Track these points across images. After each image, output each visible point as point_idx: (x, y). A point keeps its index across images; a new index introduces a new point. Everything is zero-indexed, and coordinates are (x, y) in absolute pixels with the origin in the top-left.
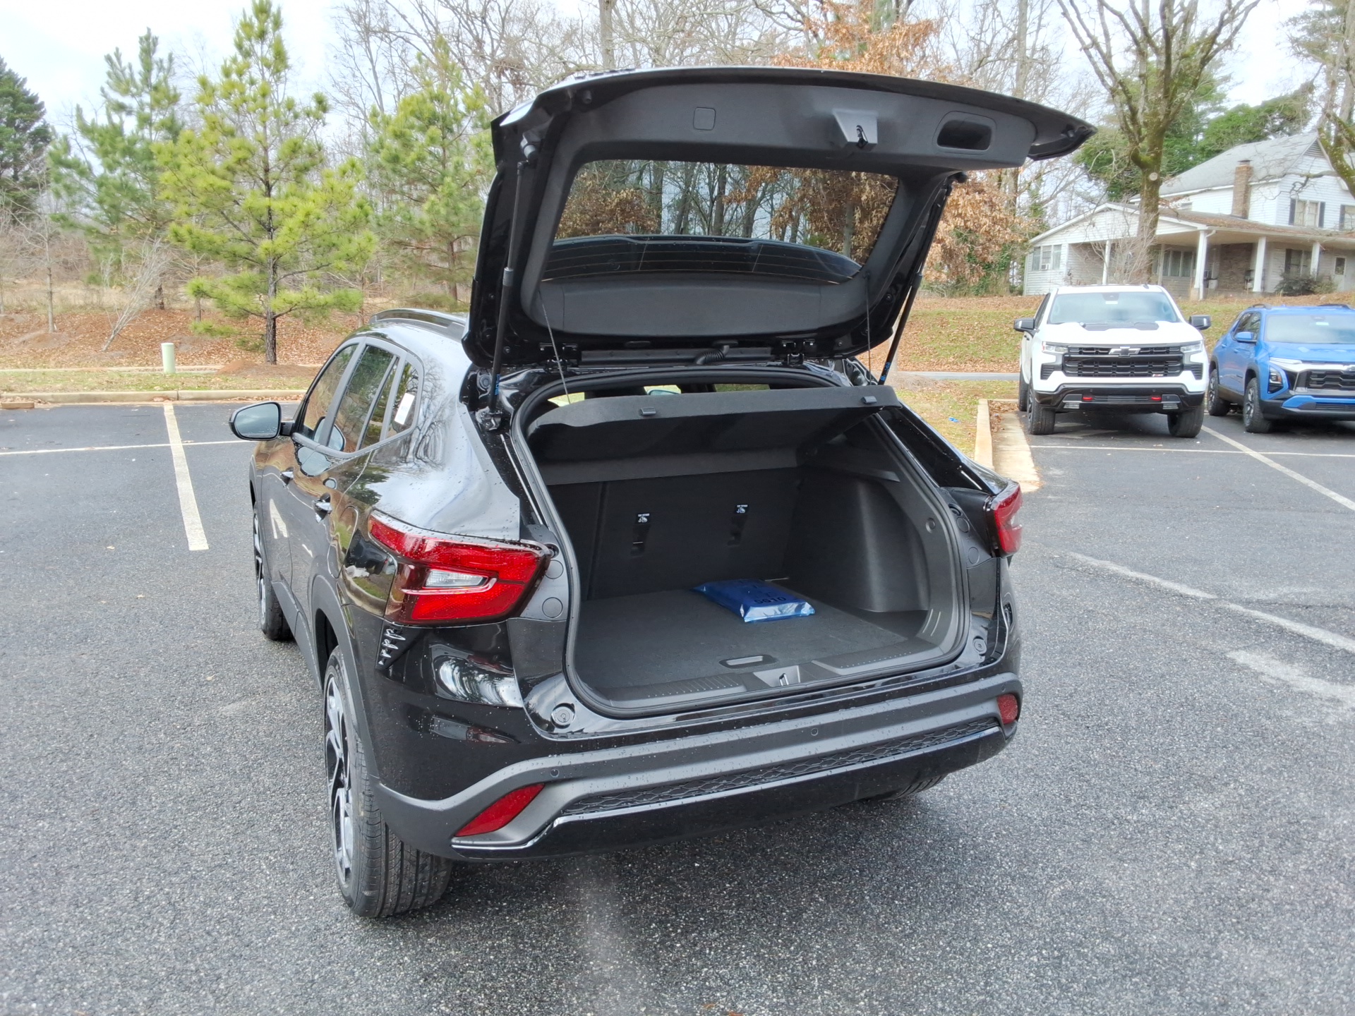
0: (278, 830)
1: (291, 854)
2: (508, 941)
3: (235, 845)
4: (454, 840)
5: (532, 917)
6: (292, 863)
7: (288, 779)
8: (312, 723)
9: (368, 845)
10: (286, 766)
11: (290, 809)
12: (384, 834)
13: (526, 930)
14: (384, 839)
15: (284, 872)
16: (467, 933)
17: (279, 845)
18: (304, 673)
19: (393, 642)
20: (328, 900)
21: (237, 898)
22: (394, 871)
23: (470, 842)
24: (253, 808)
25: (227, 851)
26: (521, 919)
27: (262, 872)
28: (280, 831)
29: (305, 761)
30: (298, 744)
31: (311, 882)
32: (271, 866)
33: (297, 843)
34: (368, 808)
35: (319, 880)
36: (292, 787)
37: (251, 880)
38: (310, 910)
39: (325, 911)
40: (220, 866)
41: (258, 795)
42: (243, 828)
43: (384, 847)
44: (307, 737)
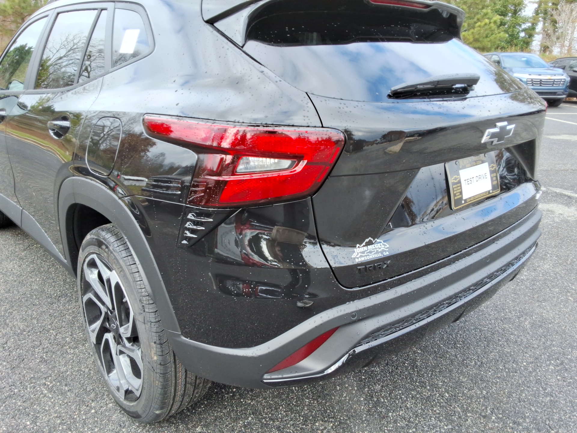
0: (43, 361)
1: (61, 377)
2: (252, 419)
3: (16, 377)
4: (266, 376)
5: (258, 396)
6: (66, 385)
7: (35, 321)
8: (36, 280)
9: (161, 380)
10: (30, 312)
11: (46, 344)
12: (173, 369)
13: (260, 408)
14: (173, 374)
15: (63, 394)
16: (221, 418)
17: (50, 372)
18: (16, 248)
19: (193, 231)
20: (106, 410)
21: (34, 422)
22: (179, 393)
23: (280, 376)
24: (18, 347)
25: (11, 384)
26: (252, 400)
27: (45, 396)
28: (46, 361)
29: (42, 307)
30: (32, 296)
31: (87, 399)
32: (50, 390)
33: (63, 369)
34: (160, 353)
35: (92, 395)
36: (41, 327)
37: (39, 404)
38: (96, 421)
39: (108, 420)
40: (10, 396)
41: (18, 336)
42: (16, 363)
43: (174, 378)
44: (36, 290)
